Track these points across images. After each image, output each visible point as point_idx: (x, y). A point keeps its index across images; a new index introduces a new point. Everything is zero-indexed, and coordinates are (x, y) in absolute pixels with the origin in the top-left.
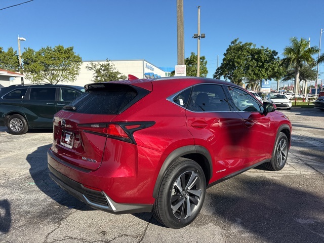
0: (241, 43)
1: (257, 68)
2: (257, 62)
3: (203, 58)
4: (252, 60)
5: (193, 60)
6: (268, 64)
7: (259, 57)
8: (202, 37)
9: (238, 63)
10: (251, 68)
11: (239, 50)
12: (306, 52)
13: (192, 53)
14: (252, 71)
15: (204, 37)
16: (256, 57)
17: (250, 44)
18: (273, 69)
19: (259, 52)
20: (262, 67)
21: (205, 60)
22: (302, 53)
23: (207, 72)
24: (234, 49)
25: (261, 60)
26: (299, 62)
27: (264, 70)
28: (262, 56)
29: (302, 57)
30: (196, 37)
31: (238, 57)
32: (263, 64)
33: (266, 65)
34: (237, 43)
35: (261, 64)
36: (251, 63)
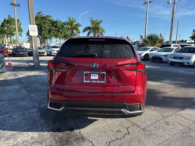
0: (43, 14)
1: (56, 31)
2: (56, 28)
3: (18, 21)
4: (52, 26)
5: (11, 21)
6: (62, 30)
7: (56, 25)
8: (17, 6)
9: (44, 27)
10: (52, 31)
11: (43, 19)
12: (75, 25)
13: (9, 16)
14: (53, 33)
15: (19, 6)
16: (55, 25)
17: (50, 16)
18: (64, 33)
19: (56, 22)
20: (59, 31)
21: (19, 22)
22: (73, 25)
23: (22, 30)
24: (40, 18)
25: (58, 27)
26: (72, 30)
27: (60, 33)
28: (58, 24)
29: (74, 28)
30: (13, 4)
31: (44, 24)
32: (59, 30)
33: (61, 30)
34: (41, 14)
35: (58, 29)
36: (52, 28)
